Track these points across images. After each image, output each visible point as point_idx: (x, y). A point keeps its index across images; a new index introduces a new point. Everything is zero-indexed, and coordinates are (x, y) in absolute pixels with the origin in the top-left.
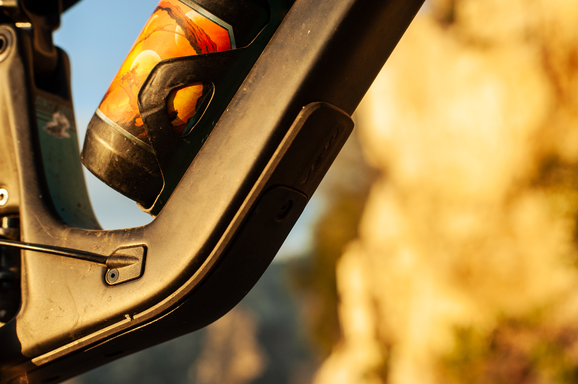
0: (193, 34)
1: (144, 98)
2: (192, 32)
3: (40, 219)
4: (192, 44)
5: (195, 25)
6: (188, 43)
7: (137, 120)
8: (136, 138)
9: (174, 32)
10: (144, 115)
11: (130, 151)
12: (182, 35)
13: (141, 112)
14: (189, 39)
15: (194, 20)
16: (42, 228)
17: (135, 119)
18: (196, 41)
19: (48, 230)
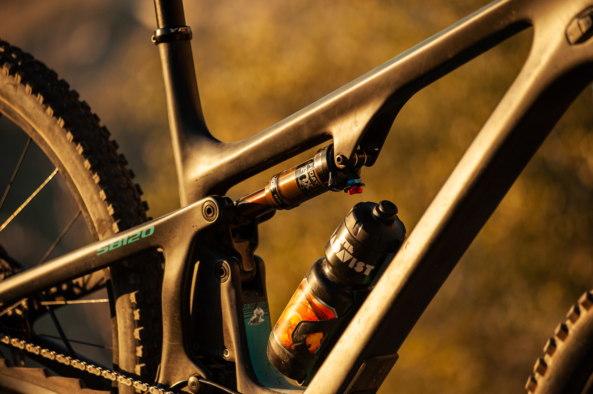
0: (316, 310)
1: (294, 337)
2: (316, 309)
3: (246, 380)
4: (316, 315)
5: (317, 306)
6: (314, 314)
7: (292, 346)
8: (292, 355)
9: (308, 307)
10: (295, 345)
11: (289, 360)
12: (311, 310)
13: (294, 343)
14: (315, 312)
15: (316, 304)
16: (248, 386)
17: (291, 345)
18: (318, 314)
19: (251, 387)
